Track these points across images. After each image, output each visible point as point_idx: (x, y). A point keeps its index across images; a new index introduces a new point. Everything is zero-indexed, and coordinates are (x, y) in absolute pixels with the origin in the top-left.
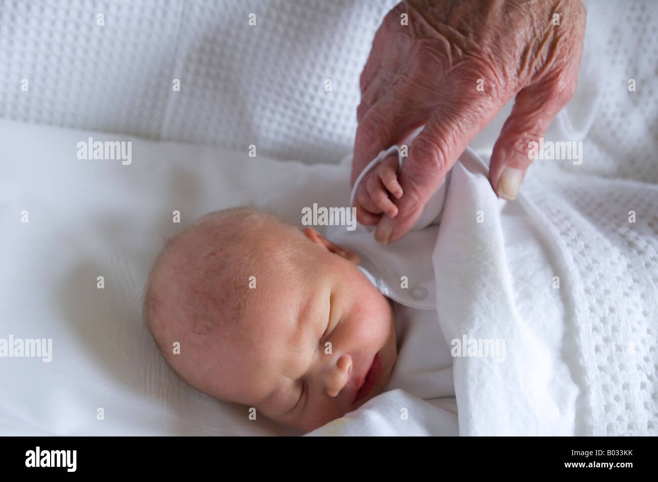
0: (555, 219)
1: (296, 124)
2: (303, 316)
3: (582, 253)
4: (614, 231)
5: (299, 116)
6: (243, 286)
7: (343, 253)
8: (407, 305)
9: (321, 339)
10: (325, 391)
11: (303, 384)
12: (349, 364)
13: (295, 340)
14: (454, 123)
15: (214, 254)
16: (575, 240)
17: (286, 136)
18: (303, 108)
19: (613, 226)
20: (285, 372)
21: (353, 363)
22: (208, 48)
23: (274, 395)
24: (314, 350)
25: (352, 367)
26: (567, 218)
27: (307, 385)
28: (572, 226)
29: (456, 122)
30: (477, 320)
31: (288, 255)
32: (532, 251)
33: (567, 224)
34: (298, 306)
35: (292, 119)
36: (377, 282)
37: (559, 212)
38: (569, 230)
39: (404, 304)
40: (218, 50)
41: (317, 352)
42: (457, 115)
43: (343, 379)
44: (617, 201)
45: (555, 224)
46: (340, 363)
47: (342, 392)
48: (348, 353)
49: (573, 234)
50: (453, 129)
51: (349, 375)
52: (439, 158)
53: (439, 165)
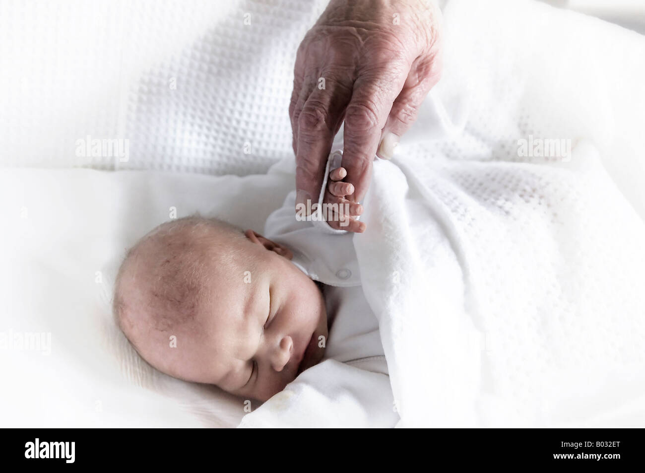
0: (447, 200)
1: (228, 145)
2: (248, 309)
3: (470, 224)
4: (493, 203)
5: (230, 138)
6: (195, 287)
7: (279, 250)
8: (335, 285)
9: (265, 325)
10: (272, 367)
11: (254, 364)
12: (290, 344)
13: (242, 329)
14: (376, 85)
15: (168, 261)
16: (463, 215)
17: (228, 158)
18: (232, 131)
19: (493, 200)
20: (237, 356)
21: (293, 343)
22: (145, 88)
23: (229, 375)
24: (260, 334)
25: (292, 346)
26: (455, 198)
27: (257, 364)
28: (460, 204)
29: (377, 84)
30: (395, 288)
31: (232, 256)
32: (430, 228)
33: (456, 203)
34: (243, 300)
35: (224, 141)
36: (308, 270)
37: (449, 193)
38: (457, 207)
39: (333, 285)
40: (154, 89)
41: (263, 336)
42: (377, 78)
43: (285, 357)
44: (493, 179)
45: (447, 204)
46: (283, 344)
47: (286, 367)
48: (289, 335)
49: (461, 210)
50: (376, 91)
51: (291, 353)
52: (370, 117)
53: (372, 123)
